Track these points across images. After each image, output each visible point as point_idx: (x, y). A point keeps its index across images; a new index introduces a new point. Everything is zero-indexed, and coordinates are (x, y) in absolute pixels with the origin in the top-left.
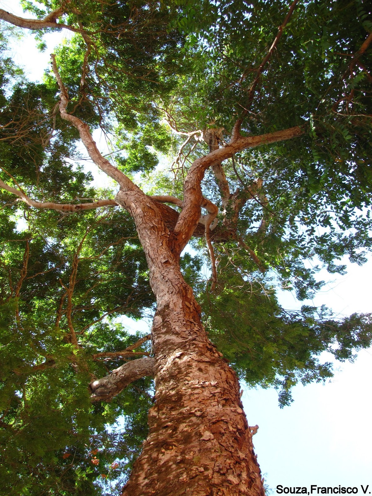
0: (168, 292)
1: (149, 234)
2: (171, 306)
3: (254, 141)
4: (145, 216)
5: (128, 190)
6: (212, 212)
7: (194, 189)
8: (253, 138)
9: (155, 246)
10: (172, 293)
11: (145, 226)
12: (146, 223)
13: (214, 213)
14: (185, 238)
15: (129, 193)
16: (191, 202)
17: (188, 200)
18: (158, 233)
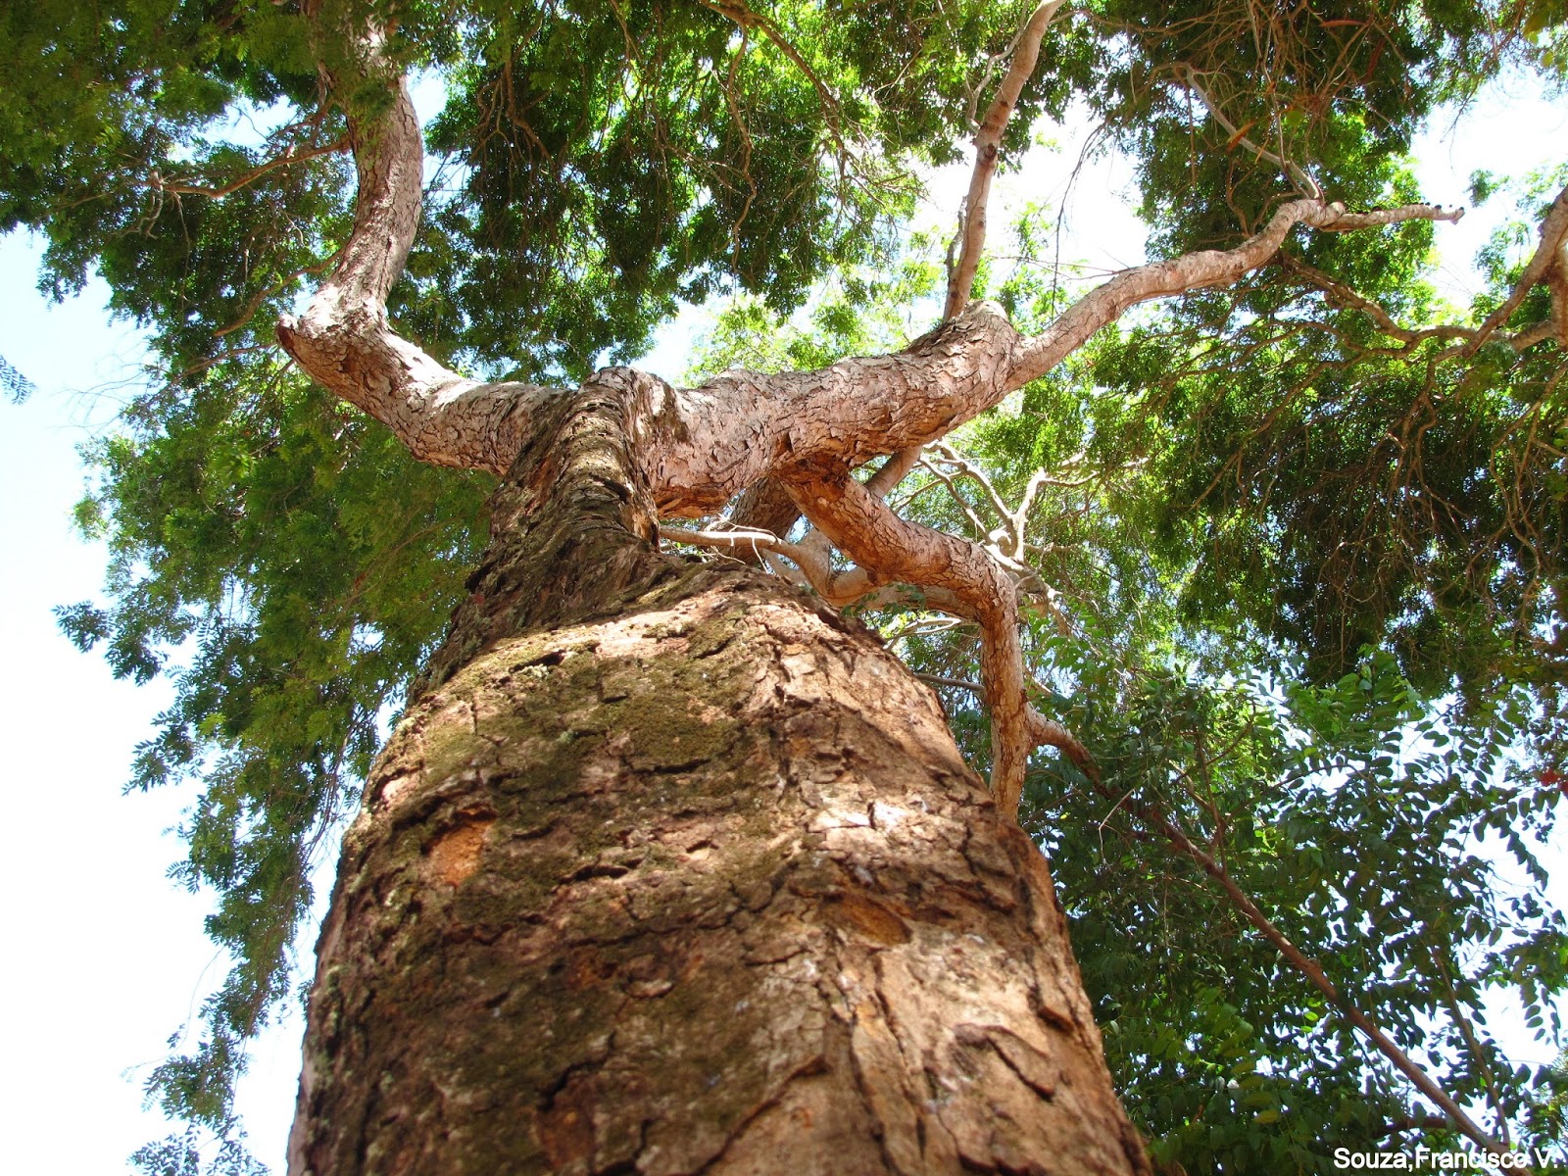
0: (718, 443)
1: (872, 402)
2: (682, 450)
3: (1010, 783)
4: (927, 400)
5: (1011, 364)
6: (836, 585)
7: (943, 569)
8: (1019, 782)
9: (836, 414)
10: (714, 458)
11: (899, 392)
12: (906, 401)
13: (831, 590)
14: (816, 506)
15: (1005, 365)
16: (914, 554)
17: (922, 545)
18: (865, 431)
